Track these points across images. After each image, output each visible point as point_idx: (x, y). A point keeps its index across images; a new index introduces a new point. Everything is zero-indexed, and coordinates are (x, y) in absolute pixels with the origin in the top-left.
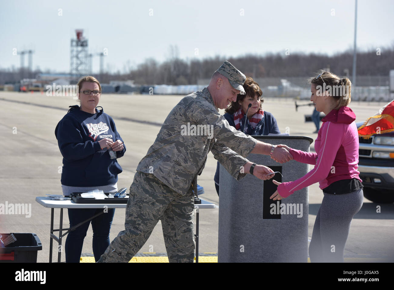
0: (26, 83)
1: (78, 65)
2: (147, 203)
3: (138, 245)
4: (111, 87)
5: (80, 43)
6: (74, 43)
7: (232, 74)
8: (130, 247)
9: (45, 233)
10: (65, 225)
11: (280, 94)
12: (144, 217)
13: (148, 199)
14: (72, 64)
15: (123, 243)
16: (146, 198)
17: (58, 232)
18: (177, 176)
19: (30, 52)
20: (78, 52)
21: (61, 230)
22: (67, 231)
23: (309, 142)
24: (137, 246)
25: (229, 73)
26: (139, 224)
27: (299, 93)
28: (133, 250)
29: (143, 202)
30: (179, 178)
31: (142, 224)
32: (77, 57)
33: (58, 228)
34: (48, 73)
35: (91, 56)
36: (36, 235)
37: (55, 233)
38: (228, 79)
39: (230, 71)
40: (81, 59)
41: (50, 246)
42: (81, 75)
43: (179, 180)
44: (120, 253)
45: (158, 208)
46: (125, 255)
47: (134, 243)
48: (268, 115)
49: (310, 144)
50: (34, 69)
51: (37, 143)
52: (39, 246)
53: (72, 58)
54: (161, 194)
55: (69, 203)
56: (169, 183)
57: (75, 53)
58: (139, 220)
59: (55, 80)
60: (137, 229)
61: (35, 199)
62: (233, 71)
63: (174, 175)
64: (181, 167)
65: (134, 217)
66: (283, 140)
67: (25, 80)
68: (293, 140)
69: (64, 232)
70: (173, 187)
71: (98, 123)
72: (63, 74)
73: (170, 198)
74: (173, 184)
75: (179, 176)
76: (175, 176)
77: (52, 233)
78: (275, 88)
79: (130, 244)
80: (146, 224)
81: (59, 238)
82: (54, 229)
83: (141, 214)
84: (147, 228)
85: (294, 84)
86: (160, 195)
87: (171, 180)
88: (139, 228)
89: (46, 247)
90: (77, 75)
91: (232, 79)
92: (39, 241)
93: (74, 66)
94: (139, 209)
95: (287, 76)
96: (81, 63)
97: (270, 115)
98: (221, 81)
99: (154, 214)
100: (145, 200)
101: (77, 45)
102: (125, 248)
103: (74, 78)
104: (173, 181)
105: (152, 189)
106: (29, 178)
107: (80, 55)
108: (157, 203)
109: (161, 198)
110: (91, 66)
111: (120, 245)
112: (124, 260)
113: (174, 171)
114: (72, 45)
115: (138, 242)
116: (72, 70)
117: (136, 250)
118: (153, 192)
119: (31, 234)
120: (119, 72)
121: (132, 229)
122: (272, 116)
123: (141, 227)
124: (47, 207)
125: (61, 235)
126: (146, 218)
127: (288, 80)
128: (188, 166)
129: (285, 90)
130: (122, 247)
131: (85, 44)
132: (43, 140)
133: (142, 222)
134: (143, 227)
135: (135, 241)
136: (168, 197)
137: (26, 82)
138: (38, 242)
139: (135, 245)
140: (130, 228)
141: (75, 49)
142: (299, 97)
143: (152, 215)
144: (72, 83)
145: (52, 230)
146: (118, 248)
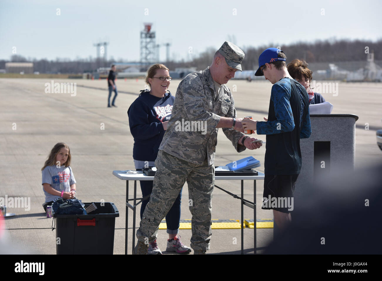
0: (102, 72)
1: (147, 55)
2: (165, 174)
3: (162, 212)
4: (176, 74)
5: (148, 35)
6: (144, 35)
7: (228, 53)
8: (155, 214)
9: (121, 203)
10: (138, 195)
11: (329, 77)
12: (163, 187)
13: (165, 171)
14: (142, 54)
15: (149, 211)
16: (164, 170)
17: (133, 201)
18: (187, 148)
19: (105, 44)
20: (147, 43)
21: (135, 199)
22: (140, 200)
23: (354, 119)
24: (160, 212)
25: (226, 53)
26: (159, 193)
27: (346, 76)
28: (158, 216)
29: (162, 173)
30: (190, 150)
31: (162, 193)
32: (146, 48)
33: (133, 198)
34: (121, 62)
35: (158, 46)
36: (114, 204)
37: (129, 202)
38: (225, 58)
39: (226, 50)
40: (150, 49)
41: (125, 214)
42: (150, 64)
43: (189, 152)
44: (149, 220)
45: (174, 178)
46: (153, 221)
47: (158, 210)
48: (318, 96)
49: (356, 120)
50: (108, 59)
51: (112, 124)
52: (116, 213)
53: (142, 48)
54: (176, 165)
55: (141, 176)
56: (179, 155)
57: (144, 44)
58: (159, 189)
59: (127, 68)
60: (158, 197)
61: (112, 173)
62: (229, 50)
63: (183, 148)
64: (188, 140)
65: (156, 187)
66: (331, 117)
67: (101, 69)
68: (340, 118)
69: (137, 201)
70: (186, 159)
71: (165, 106)
72: (134, 63)
73: (187, 169)
74: (184, 155)
75: (189, 148)
76: (185, 149)
77: (127, 202)
78: (324, 72)
79: (155, 211)
80: (165, 193)
81: (134, 206)
82: (129, 199)
83: (161, 184)
84: (166, 196)
85: (341, 68)
86: (175, 167)
87: (181, 152)
88: (159, 196)
89: (122, 214)
90: (146, 63)
91: (228, 58)
92: (117, 209)
93: (144, 55)
94: (159, 180)
95: (335, 61)
96: (150, 53)
97: (320, 96)
98: (219, 59)
99: (171, 183)
100: (163, 172)
101: (146, 37)
102: (152, 215)
103: (144, 66)
104: (183, 153)
105: (169, 161)
106: (106, 155)
107: (149, 46)
108: (173, 174)
109: (176, 169)
110: (158, 55)
111: (148, 213)
112: (153, 225)
113: (183, 145)
114: (141, 37)
115: (161, 209)
116: (141, 59)
117: (160, 216)
118: (169, 164)
119: (109, 203)
120: (183, 60)
121: (155, 198)
122: (321, 96)
123: (161, 195)
124: (122, 179)
125: (135, 204)
126: (164, 187)
127: (336, 65)
128: (194, 138)
129: (332, 74)
130: (150, 214)
131: (152, 36)
132: (118, 121)
133: (162, 191)
134: (163, 195)
135: (158, 208)
136: (185, 168)
137: (102, 70)
138: (115, 210)
139: (159, 211)
140: (153, 197)
141: (144, 40)
142: (345, 80)
143: (169, 184)
144: (142, 70)
145: (128, 200)
146: (147, 215)
